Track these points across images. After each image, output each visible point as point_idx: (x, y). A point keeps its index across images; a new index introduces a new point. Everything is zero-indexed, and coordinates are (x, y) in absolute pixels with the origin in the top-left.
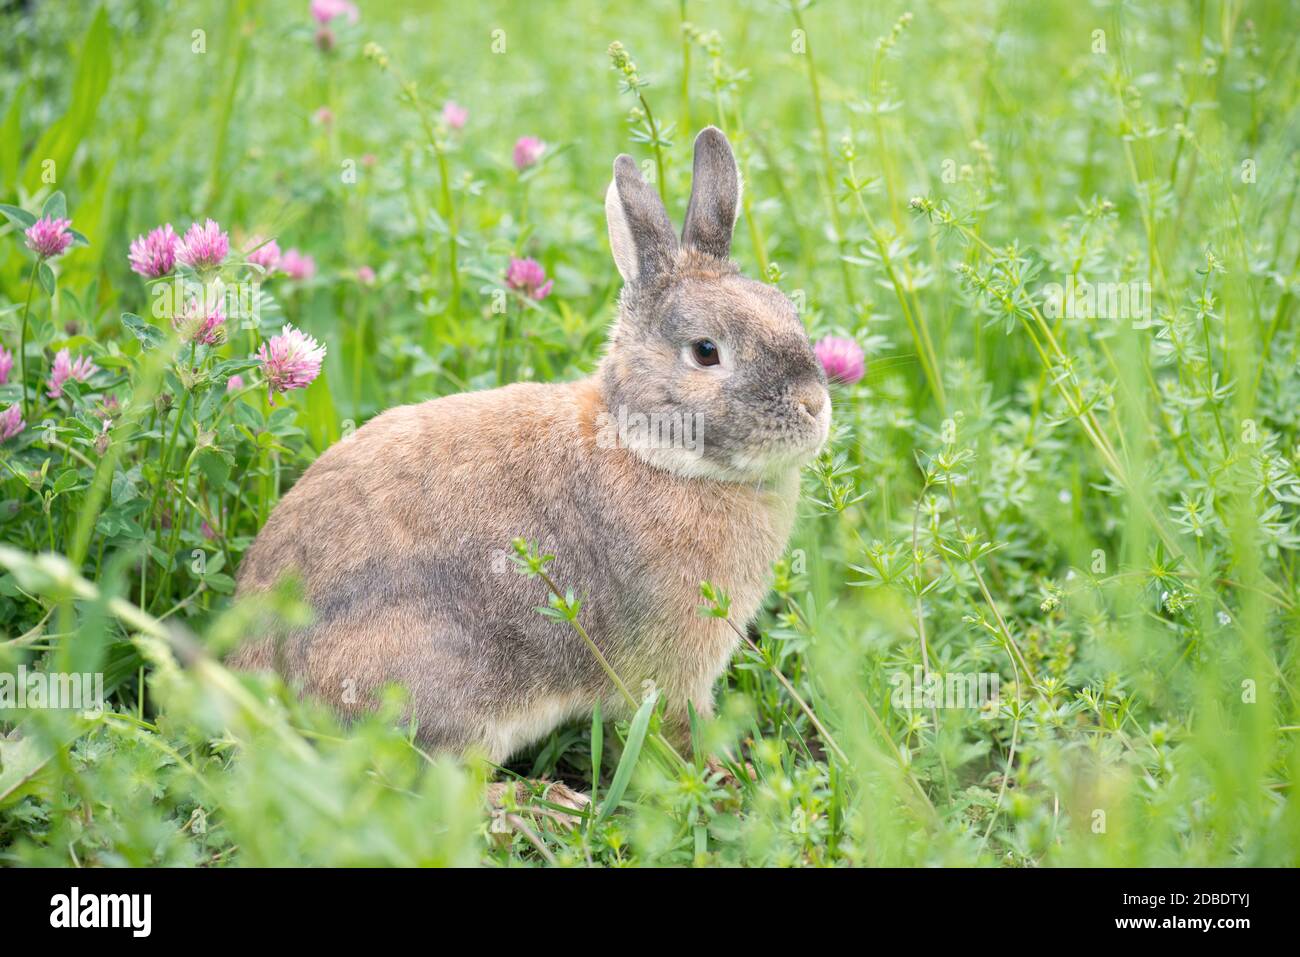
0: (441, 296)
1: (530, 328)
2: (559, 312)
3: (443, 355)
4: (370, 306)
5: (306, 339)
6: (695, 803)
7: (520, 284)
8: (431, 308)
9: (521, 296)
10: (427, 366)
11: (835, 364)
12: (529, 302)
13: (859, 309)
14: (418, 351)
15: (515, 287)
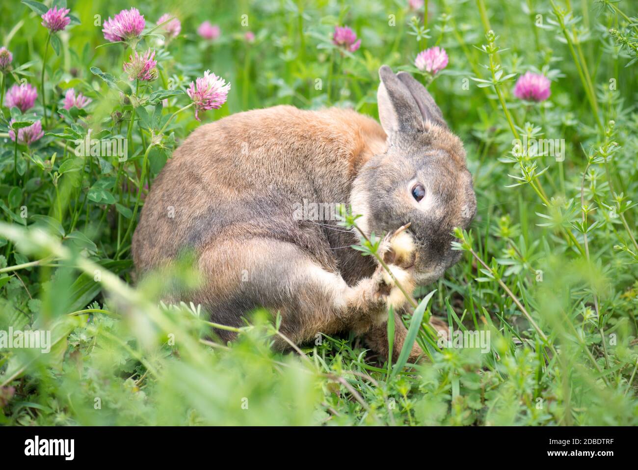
0: (294, 48)
1: (348, 68)
2: (364, 57)
3: (296, 84)
4: (253, 54)
5: (219, 79)
6: (453, 367)
7: (341, 42)
8: (288, 56)
9: (342, 49)
10: (286, 91)
11: (532, 89)
12: (347, 53)
13: (543, 53)
14: (281, 82)
15: (338, 44)
